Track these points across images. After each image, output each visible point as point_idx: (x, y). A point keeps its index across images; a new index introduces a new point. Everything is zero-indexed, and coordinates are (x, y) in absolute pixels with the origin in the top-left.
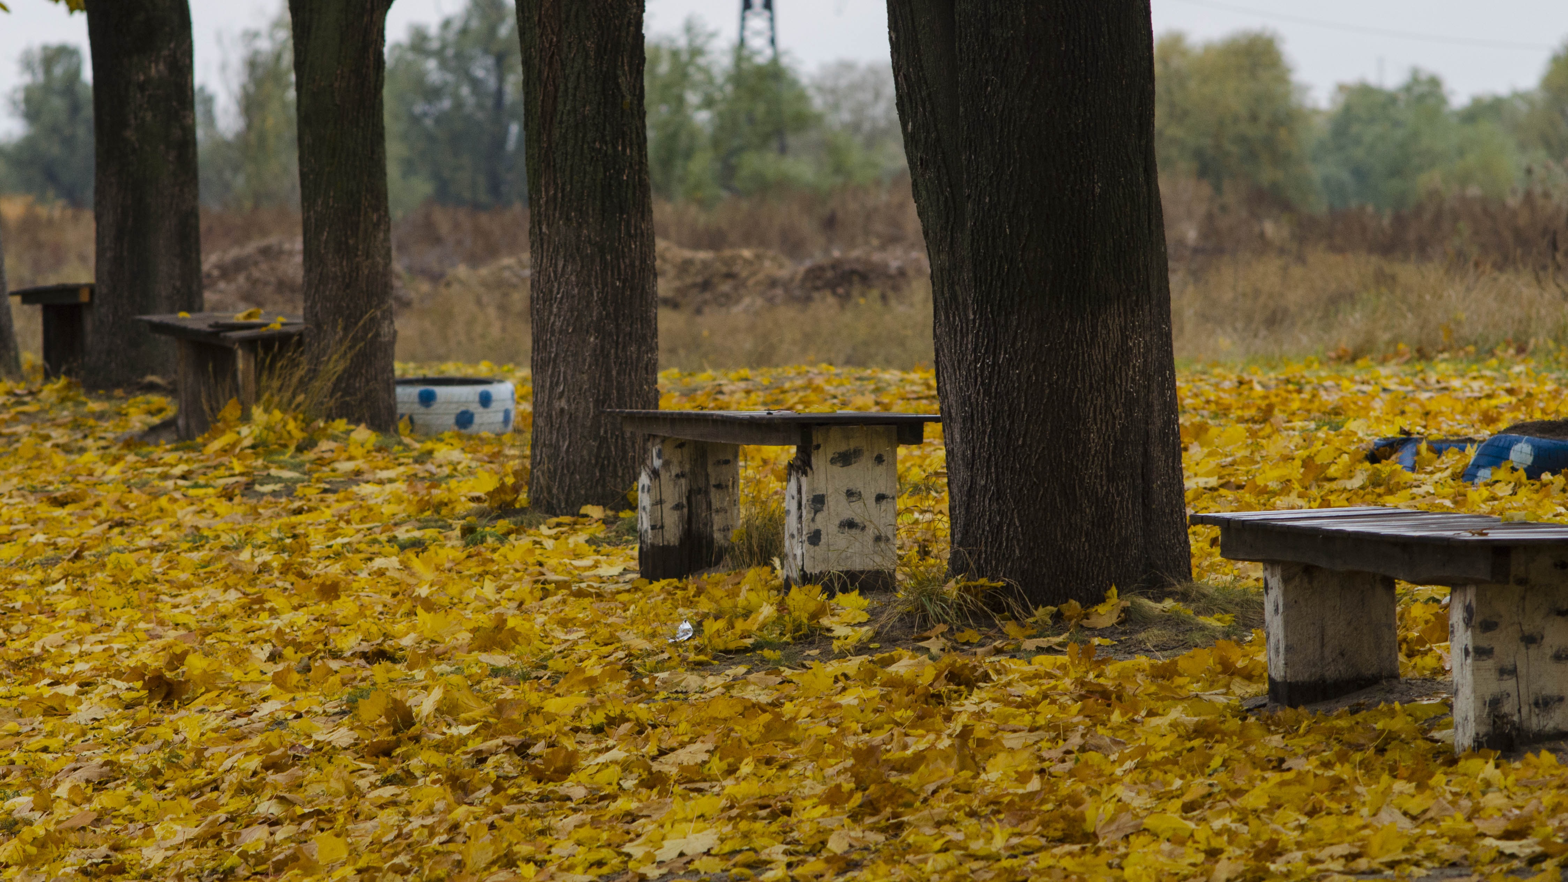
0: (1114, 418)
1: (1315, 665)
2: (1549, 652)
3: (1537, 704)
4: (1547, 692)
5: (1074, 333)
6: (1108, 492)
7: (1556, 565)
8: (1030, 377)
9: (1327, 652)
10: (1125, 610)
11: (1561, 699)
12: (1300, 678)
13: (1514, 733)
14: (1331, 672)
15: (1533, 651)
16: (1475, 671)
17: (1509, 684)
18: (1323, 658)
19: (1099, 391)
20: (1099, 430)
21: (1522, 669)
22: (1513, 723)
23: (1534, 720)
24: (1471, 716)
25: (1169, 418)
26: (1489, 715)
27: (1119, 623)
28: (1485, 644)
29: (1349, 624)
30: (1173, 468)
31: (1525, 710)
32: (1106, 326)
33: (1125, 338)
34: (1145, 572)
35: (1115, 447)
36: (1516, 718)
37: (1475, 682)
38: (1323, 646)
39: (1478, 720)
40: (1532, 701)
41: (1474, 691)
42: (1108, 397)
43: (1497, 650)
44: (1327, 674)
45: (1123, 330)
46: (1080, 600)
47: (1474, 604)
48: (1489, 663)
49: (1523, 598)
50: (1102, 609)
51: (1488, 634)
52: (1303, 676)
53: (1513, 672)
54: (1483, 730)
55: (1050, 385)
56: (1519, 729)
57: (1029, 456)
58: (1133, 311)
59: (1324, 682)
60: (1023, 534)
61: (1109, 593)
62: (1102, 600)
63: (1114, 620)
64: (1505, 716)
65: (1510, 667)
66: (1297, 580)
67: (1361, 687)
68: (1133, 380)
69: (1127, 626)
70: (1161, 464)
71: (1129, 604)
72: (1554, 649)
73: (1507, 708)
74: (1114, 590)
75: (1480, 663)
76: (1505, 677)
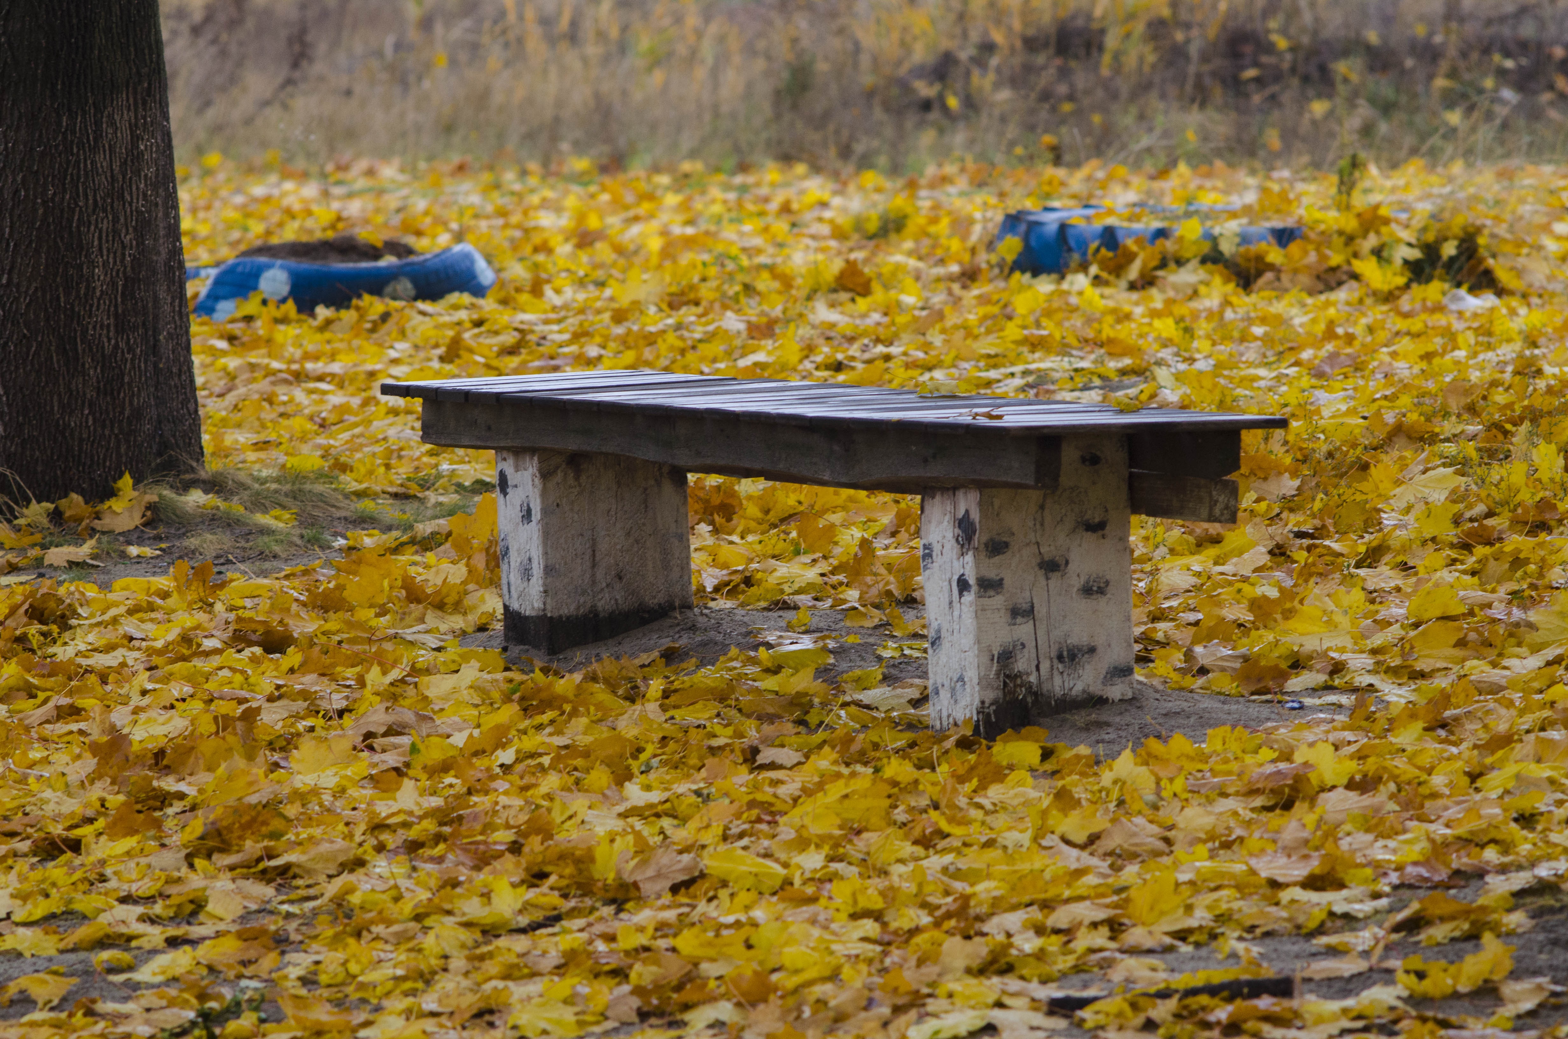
0: (124, 247)
1: (584, 593)
2: (1077, 583)
3: (1060, 658)
4: (1073, 640)
5: (73, 132)
6: (116, 346)
7: (1083, 460)
8: (17, 191)
9: (600, 574)
10: (150, 507)
11: (1092, 650)
12: (565, 611)
13: (1029, 700)
14: (605, 603)
15: (1055, 581)
16: (980, 612)
17: (1024, 630)
18: (594, 582)
19: (105, 210)
20: (105, 264)
21: (1041, 610)
22: (1029, 686)
23: (1057, 681)
24: (972, 675)
25: (174, 246)
26: (998, 674)
27: (145, 525)
28: (992, 574)
29: (628, 534)
30: (180, 312)
31: (1045, 666)
32: (112, 123)
33: (136, 139)
34: (160, 454)
35: (125, 286)
36: (1033, 679)
37: (980, 629)
38: (594, 565)
39: (982, 682)
40: (1054, 654)
41: (978, 641)
42: (116, 220)
43: (1007, 582)
44: (600, 604)
45: (133, 127)
46: (82, 492)
47: (975, 516)
48: (998, 601)
49: (1042, 507)
50: (117, 505)
51: (997, 559)
52: (568, 609)
53: (1029, 612)
54: (990, 696)
55: (44, 203)
56: (1036, 694)
57: (16, 299)
58: (144, 103)
59: (596, 615)
60: (9, 406)
61: (120, 484)
62: (111, 493)
63: (137, 521)
64: (1019, 675)
65: (1025, 606)
66: (560, 475)
67: (644, 622)
68: (145, 195)
69: (161, 530)
70: (167, 308)
71: (155, 498)
72: (1083, 580)
73: (1022, 664)
74: (127, 481)
75: (986, 601)
76: (1019, 620)
